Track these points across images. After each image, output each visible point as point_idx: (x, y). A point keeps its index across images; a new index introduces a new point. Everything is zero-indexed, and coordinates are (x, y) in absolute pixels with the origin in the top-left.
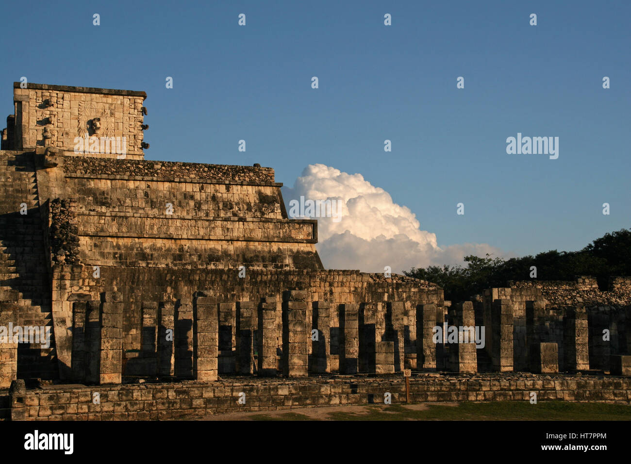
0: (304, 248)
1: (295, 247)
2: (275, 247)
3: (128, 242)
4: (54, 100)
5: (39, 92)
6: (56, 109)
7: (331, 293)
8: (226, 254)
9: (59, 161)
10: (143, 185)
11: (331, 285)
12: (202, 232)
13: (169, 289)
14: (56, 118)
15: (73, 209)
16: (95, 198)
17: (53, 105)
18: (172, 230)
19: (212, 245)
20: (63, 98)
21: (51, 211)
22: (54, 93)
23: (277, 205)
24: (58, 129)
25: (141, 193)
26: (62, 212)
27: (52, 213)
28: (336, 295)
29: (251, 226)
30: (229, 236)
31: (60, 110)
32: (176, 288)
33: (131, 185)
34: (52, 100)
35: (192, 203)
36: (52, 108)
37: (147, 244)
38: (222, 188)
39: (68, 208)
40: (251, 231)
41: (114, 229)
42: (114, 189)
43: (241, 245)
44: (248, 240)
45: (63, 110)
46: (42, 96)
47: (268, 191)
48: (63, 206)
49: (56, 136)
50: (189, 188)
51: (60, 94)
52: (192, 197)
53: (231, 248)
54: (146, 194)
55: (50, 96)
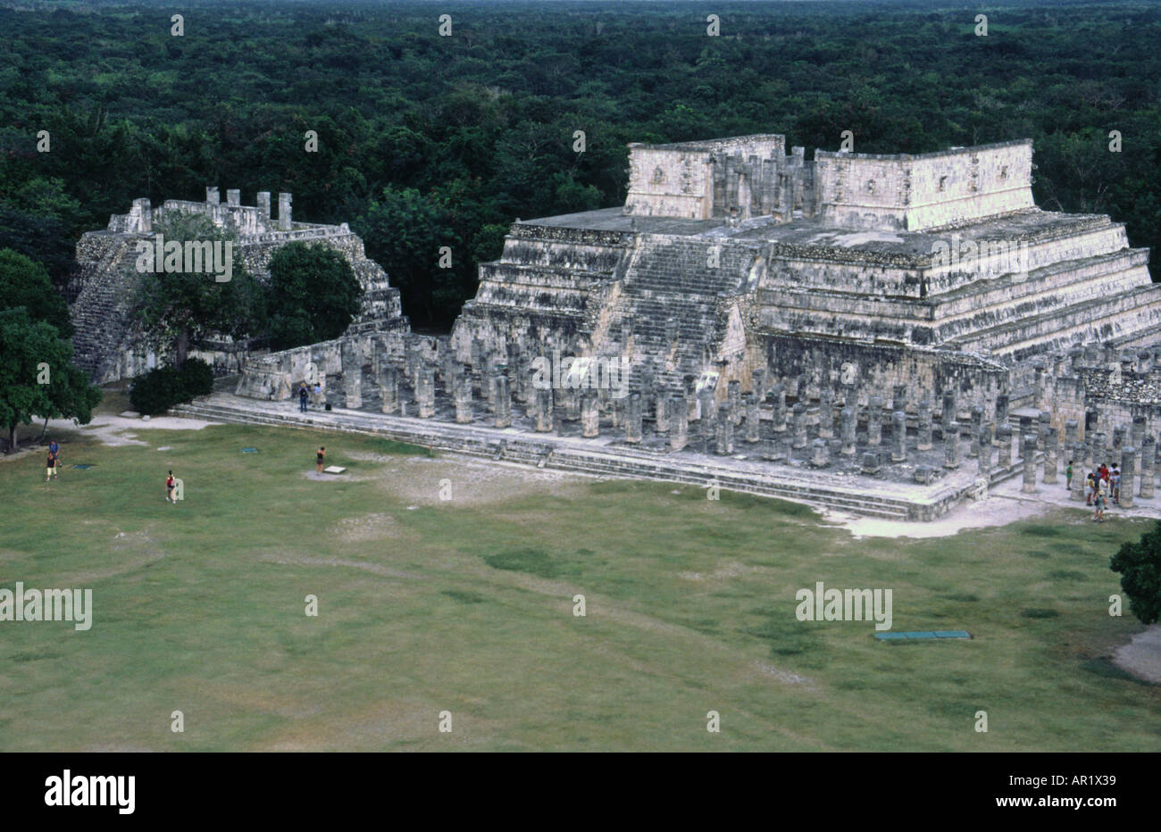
0: (924, 324)
1: (916, 324)
2: (901, 323)
3: (801, 312)
7: (916, 366)
8: (864, 325)
10: (824, 267)
11: (916, 360)
12: (849, 307)
13: (807, 352)
14: (845, 180)
16: (792, 275)
18: (829, 306)
19: (855, 318)
23: (918, 285)
24: (846, 188)
25: (822, 273)
28: (919, 368)
29: (884, 305)
30: (868, 311)
32: (811, 352)
33: (816, 266)
35: (855, 281)
37: (812, 314)
38: (879, 271)
40: (885, 308)
41: (792, 302)
42: (804, 269)
43: (877, 319)
44: (882, 316)
47: (913, 274)
50: (854, 270)
52: (856, 277)
53: (869, 321)
54: (825, 274)
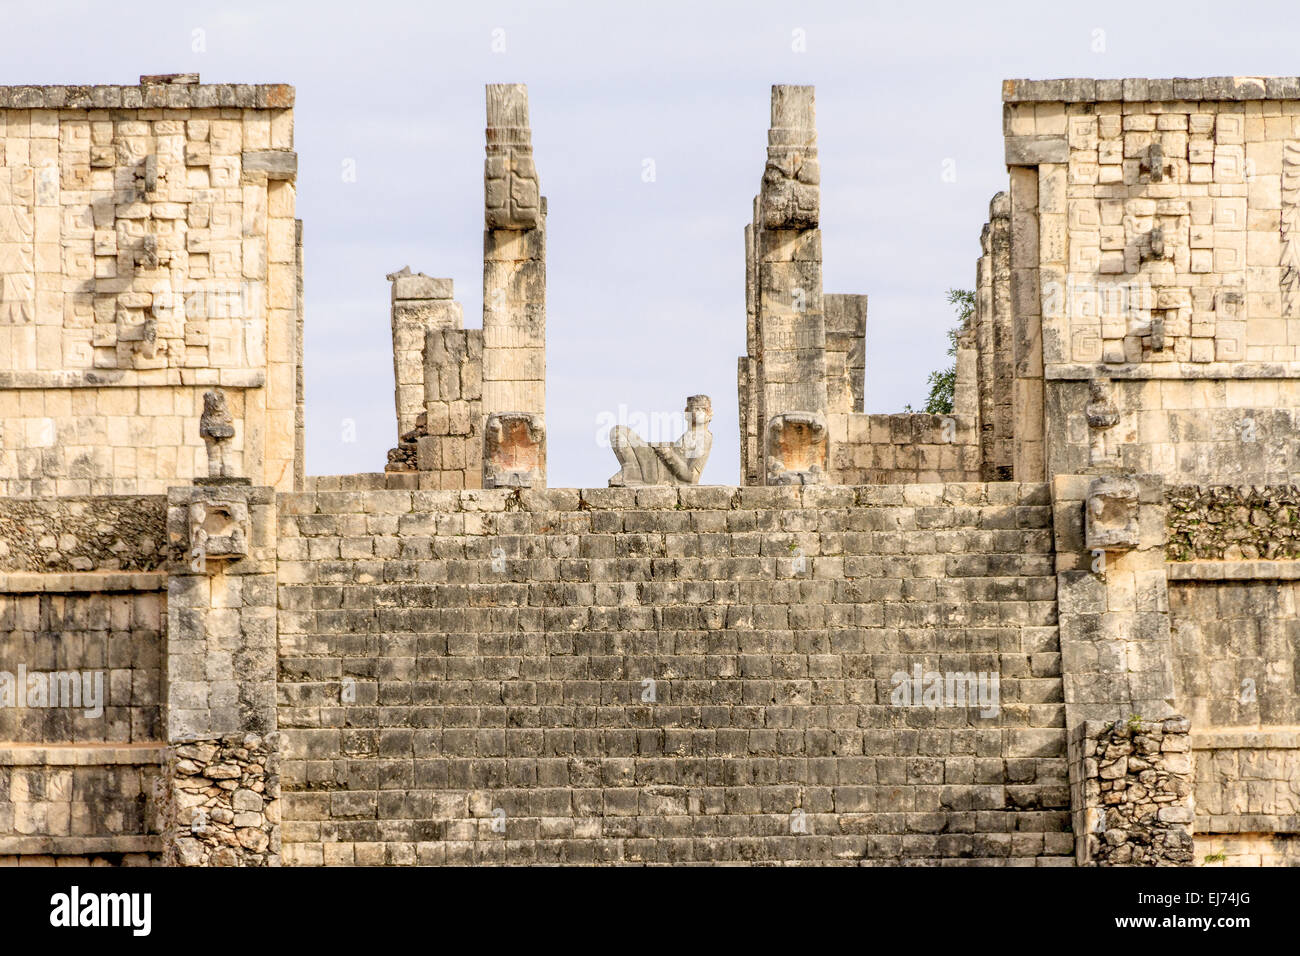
4: (1174, 145)
5: (1111, 120)
6: (1186, 190)
9: (1149, 529)
14: (1183, 230)
15: (1172, 764)
17: (1169, 170)
20: (1213, 134)
21: (1094, 772)
22: (1174, 120)
24: (1194, 281)
26: (1134, 773)
27: (1100, 779)
31: (1201, 191)
34: (1166, 148)
36: (1166, 187)
39: (1153, 757)
45: (1215, 189)
46: (1123, 132)
48: (1138, 751)
49: (1184, 314)
51: (1202, 118)
55: (1157, 129)
